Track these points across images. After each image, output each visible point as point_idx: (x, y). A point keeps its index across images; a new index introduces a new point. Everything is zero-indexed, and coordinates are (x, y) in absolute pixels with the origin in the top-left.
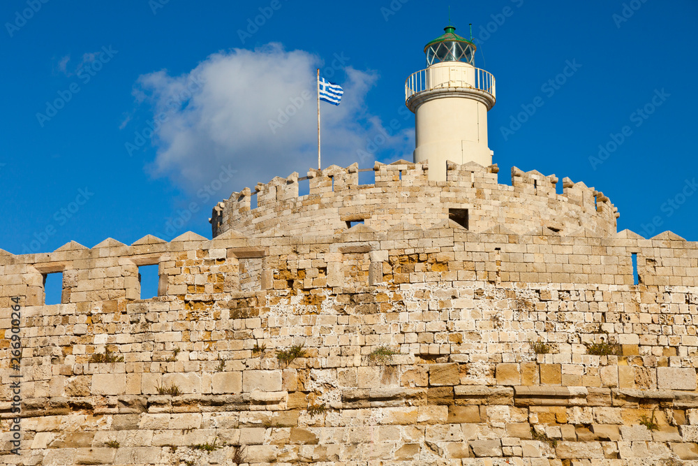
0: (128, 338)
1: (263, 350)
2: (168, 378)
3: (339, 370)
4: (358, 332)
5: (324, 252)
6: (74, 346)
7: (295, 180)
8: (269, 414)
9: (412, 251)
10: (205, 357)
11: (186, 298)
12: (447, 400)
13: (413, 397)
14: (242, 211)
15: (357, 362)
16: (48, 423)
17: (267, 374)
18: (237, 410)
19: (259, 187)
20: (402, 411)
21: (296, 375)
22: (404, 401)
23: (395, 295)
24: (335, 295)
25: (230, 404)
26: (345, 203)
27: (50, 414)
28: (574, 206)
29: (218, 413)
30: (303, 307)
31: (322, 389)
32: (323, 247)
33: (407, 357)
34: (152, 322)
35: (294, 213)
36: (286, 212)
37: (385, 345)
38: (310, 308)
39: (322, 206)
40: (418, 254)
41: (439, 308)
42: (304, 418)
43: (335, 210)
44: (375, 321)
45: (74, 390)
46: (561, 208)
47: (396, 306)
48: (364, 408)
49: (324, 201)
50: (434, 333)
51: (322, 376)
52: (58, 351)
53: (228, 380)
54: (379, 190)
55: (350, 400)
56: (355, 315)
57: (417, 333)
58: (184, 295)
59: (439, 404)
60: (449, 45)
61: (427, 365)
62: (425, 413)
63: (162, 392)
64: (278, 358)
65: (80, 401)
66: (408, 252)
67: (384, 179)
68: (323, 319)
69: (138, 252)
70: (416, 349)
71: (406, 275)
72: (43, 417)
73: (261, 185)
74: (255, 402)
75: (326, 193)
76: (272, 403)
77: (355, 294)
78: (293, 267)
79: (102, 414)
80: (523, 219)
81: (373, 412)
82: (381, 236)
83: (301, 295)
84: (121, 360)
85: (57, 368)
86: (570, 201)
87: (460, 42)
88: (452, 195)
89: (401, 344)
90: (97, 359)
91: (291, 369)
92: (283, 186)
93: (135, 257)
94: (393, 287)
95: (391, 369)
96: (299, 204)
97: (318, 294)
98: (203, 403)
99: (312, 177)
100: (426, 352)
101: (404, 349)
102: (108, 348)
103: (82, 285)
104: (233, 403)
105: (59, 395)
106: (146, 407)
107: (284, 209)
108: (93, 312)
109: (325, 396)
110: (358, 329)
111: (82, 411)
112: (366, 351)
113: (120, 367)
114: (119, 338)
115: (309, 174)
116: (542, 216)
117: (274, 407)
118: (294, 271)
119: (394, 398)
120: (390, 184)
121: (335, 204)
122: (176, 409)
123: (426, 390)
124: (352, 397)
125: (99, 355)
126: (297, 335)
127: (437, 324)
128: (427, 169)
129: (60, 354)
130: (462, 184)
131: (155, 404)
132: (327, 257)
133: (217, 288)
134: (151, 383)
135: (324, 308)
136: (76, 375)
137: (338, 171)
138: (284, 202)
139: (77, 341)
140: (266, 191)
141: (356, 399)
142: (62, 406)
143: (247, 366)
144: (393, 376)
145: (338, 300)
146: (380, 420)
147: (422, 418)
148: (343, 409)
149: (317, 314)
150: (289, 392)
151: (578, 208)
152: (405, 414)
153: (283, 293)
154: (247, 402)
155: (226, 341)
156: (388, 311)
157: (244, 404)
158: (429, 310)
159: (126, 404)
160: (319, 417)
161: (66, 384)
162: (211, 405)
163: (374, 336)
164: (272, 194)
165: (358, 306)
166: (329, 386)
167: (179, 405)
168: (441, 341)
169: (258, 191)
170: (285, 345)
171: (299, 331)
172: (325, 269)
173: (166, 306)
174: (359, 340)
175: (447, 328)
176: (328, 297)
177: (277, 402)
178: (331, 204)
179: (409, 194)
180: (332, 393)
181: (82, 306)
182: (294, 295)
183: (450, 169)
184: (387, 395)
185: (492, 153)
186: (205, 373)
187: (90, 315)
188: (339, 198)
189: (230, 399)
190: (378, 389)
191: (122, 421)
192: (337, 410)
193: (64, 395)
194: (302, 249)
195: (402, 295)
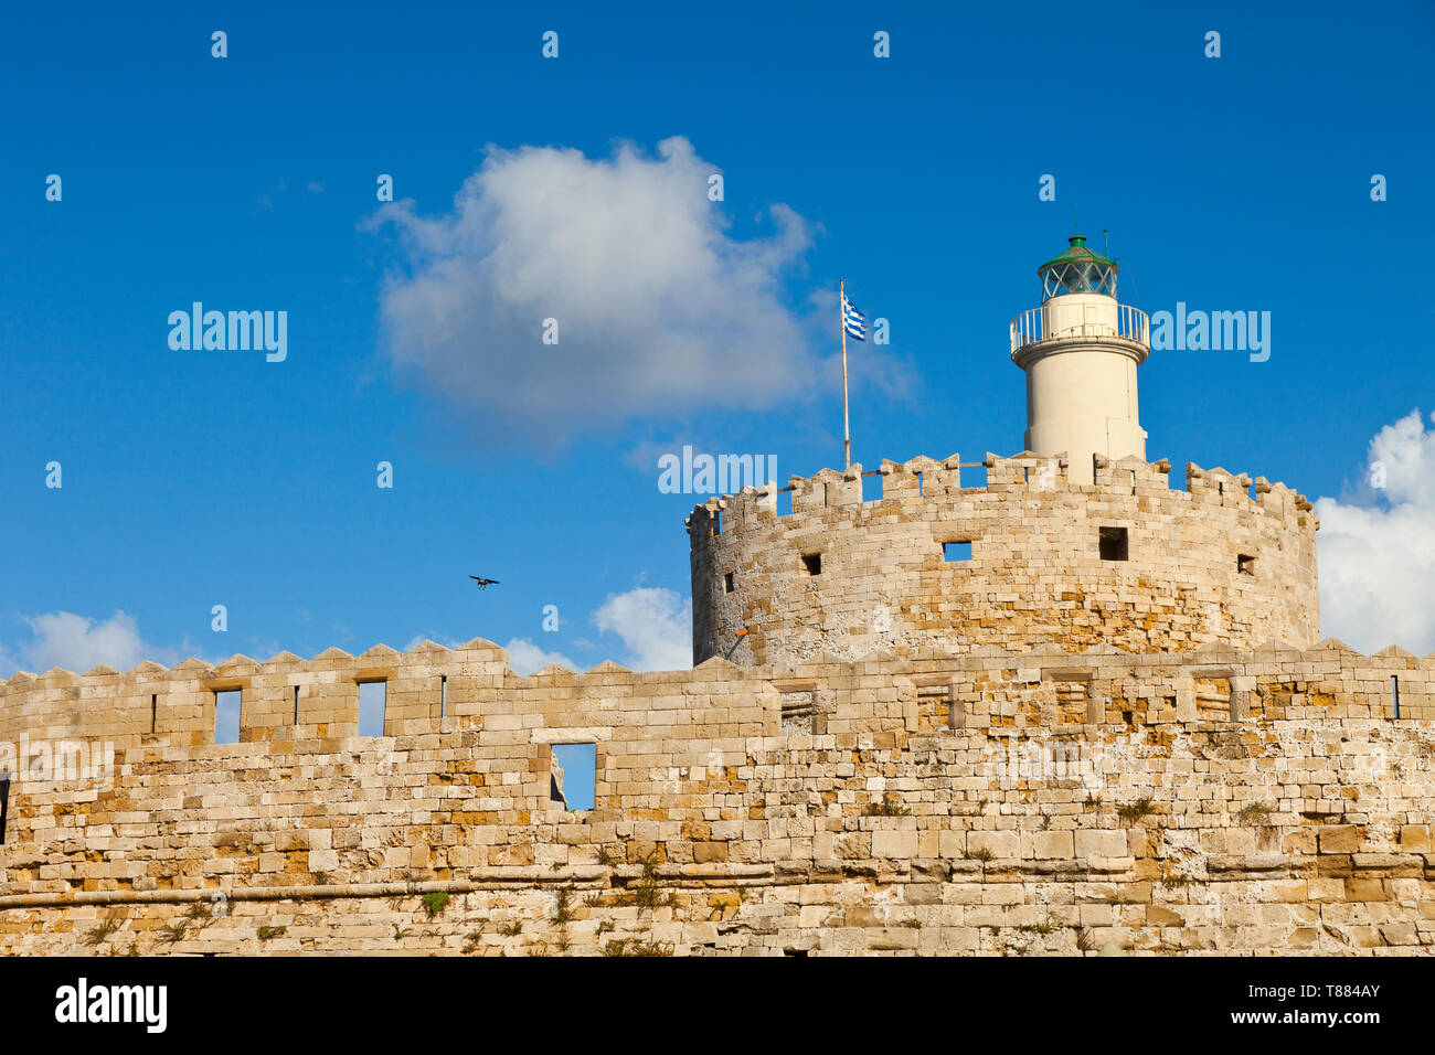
0: (914, 784)
1: (1098, 803)
2: (976, 837)
3: (1202, 831)
4: (1223, 783)
5: (1171, 677)
6: (839, 792)
7: (858, 475)
8: (1113, 886)
9: (1287, 679)
10: (1023, 810)
11: (990, 733)
12: (1344, 873)
13: (1301, 868)
14: (764, 516)
15: (1226, 822)
16: (815, 893)
17: (1106, 834)
18: (1070, 881)
19: (795, 483)
20: (1287, 884)
21: (1145, 837)
22: (1288, 872)
23: (1268, 735)
24: (1189, 733)
25: (1061, 872)
26: (941, 515)
27: (816, 882)
28: (1272, 521)
29: (1045, 884)
30: (1147, 747)
31: (1180, 856)
32: (1170, 670)
33: (1289, 816)
34: (947, 764)
35: (857, 526)
36: (842, 525)
37: (1259, 801)
38: (1157, 749)
39: (903, 519)
40: (1295, 683)
41: (1326, 754)
42: (1160, 893)
43: (925, 525)
44: (1243, 768)
45: (848, 851)
46: (1255, 525)
47: (1270, 750)
48: (1237, 881)
49: (907, 510)
50: (1322, 785)
51: (1180, 839)
52: (816, 798)
53: (1055, 841)
54: (994, 497)
55: (1219, 871)
56: (1216, 760)
57: (1300, 786)
58: (987, 729)
59: (1334, 877)
60: (1081, 266)
61: (1316, 828)
62: (1319, 888)
63: (967, 857)
64: (1120, 814)
65: (861, 866)
66: (1283, 679)
67: (1001, 480)
68: (1175, 765)
69: (920, 669)
70: (1299, 806)
71: (1281, 710)
72: (806, 886)
73: (798, 480)
74: (1094, 871)
75: (910, 499)
76: (1116, 872)
77: (1215, 732)
78: (1131, 695)
79: (889, 883)
80: (1205, 542)
81: (1249, 885)
82: (1246, 658)
83: (1143, 733)
84: (906, 813)
85: (821, 823)
86: (1268, 514)
87: (1099, 264)
88: (1103, 506)
89: (1279, 799)
90: (873, 810)
91: (1138, 829)
92: (838, 484)
93: (915, 677)
94: (1265, 725)
95: (1269, 832)
96: (866, 514)
97: (1166, 731)
98: (1025, 870)
99: (887, 474)
100: (1313, 810)
101: (1284, 805)
102: (888, 796)
103: (844, 711)
104: (1065, 871)
105: (827, 858)
106: (948, 876)
107: (840, 520)
108: (860, 747)
109: (1184, 864)
110: (1222, 778)
111: (859, 879)
112: (1235, 807)
113: (910, 823)
114: (902, 784)
115: (883, 468)
116: (1231, 538)
117: (1119, 877)
118: (1133, 701)
119: (1278, 868)
120: (1011, 488)
121: (924, 516)
122: (989, 878)
123: (1315, 859)
124: (1223, 867)
125: (875, 805)
126: (1143, 784)
127: (1324, 774)
128: (1066, 466)
129: (820, 802)
130: (1118, 490)
131: (962, 871)
132: (1176, 683)
133: (1032, 721)
134: (953, 843)
135: (1175, 751)
136: (848, 831)
137: (929, 465)
138: (841, 509)
139: (843, 786)
140: (808, 489)
141: (1227, 869)
142: (834, 872)
143: (1080, 824)
144: (1272, 840)
145: (1194, 741)
146: (1260, 897)
147: (1314, 895)
148: (1211, 881)
149: (1166, 757)
150: (1137, 859)
151: (1278, 524)
152: (1291, 889)
153: (1120, 730)
154: (1083, 871)
155: (1049, 791)
156: (1261, 755)
157: (1078, 873)
158: (1313, 755)
159: (922, 870)
160: (1179, 892)
161: (836, 843)
162: (1035, 874)
163: (1244, 788)
164: (817, 496)
165: (1219, 748)
166: (1189, 852)
167: (993, 873)
168: (1332, 796)
169: (794, 488)
170: (1129, 798)
171: (1144, 779)
172: (1173, 700)
173: (964, 743)
174: (1224, 793)
175: (1339, 781)
176: (1179, 736)
177: (1124, 872)
178: (918, 516)
179: (1039, 504)
180: (1193, 861)
181: (845, 739)
182: (1134, 731)
183: (1101, 467)
184: (1267, 865)
185: (1145, 434)
186: (1024, 832)
187: (858, 751)
188: (931, 508)
189: (1060, 866)
190: (1255, 856)
191: (917, 892)
192: (1203, 882)
193: (834, 857)
194: (1142, 672)
195: (1277, 735)
